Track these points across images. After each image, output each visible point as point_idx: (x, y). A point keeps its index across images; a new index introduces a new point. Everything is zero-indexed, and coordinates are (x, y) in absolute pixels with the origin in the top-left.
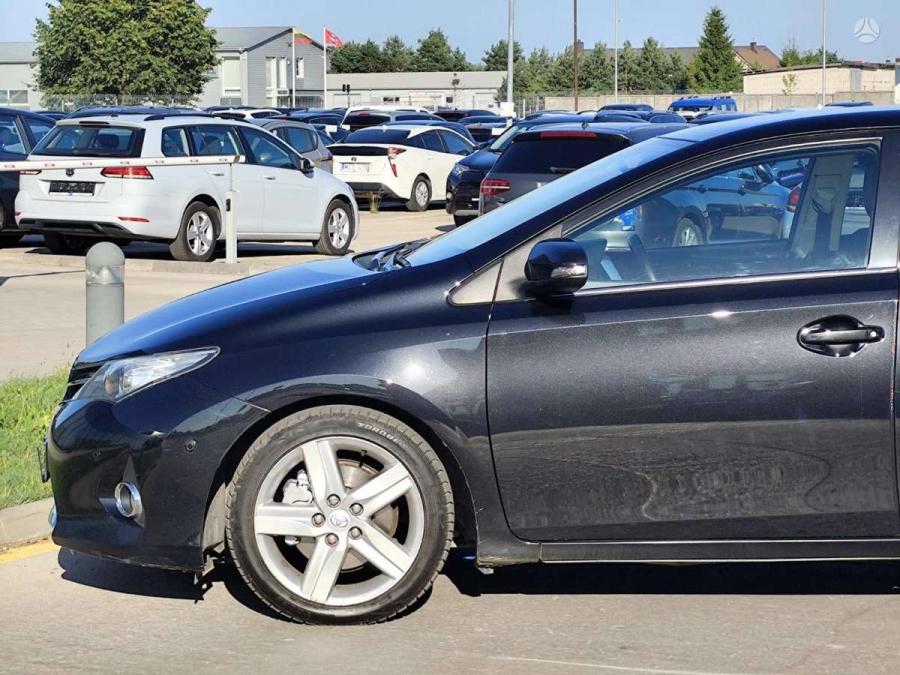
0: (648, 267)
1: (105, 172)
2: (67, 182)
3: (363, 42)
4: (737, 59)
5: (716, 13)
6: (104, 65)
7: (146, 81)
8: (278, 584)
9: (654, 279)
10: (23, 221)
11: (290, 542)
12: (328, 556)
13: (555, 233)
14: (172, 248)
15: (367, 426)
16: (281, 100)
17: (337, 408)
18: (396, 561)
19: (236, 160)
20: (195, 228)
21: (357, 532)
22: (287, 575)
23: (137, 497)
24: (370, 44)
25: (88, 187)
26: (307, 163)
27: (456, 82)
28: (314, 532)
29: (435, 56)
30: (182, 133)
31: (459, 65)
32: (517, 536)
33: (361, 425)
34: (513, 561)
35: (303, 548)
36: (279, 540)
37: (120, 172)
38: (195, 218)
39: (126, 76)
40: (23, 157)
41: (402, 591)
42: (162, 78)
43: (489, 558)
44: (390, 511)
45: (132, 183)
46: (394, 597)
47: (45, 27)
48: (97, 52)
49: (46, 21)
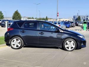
31: (34, 19)
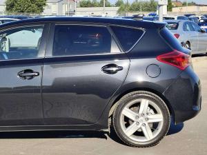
7: (30, 9)
16: (66, 14)
42: (34, 9)
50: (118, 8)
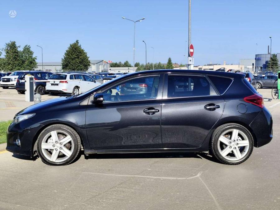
0: (119, 98)
1: (60, 82)
2: (54, 84)
3: (115, 63)
4: (173, 65)
5: (170, 58)
6: (72, 65)
7: (79, 68)
8: (46, 158)
9: (119, 100)
10: (47, 90)
11: (49, 150)
12: (56, 153)
13: (100, 92)
14: (72, 95)
15: (63, 128)
16: (102, 71)
17: (57, 125)
18: (69, 154)
19: (81, 80)
20: (75, 91)
21: (61, 148)
22: (48, 156)
23: (19, 141)
24: (116, 63)
25: (57, 85)
26: (95, 81)
27: (129, 69)
28: (53, 148)
29: (126, 65)
30: (73, 76)
31: (130, 66)
32: (91, 149)
33: (62, 128)
34: (92, 153)
35: (51, 151)
36: (47, 150)
37: (63, 82)
38: (75, 90)
39: (76, 67)
40: (47, 79)
41: (70, 159)
42: (81, 68)
43: (87, 153)
44: (68, 144)
45: (65, 84)
46: (68, 160)
47: (63, 60)
48: (71, 63)
49: (63, 58)
50: (136, 68)
